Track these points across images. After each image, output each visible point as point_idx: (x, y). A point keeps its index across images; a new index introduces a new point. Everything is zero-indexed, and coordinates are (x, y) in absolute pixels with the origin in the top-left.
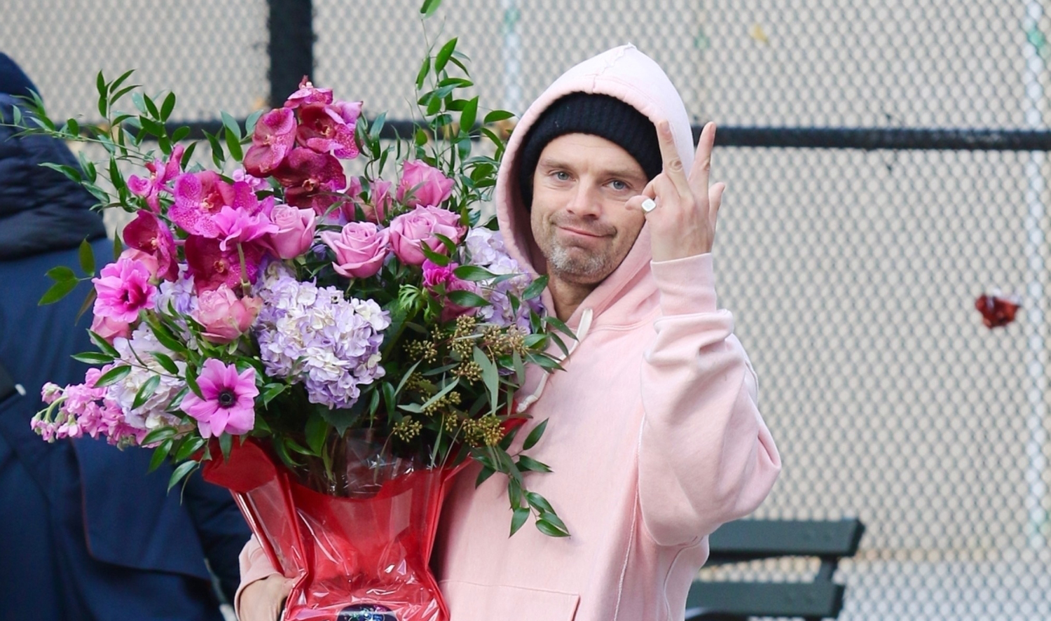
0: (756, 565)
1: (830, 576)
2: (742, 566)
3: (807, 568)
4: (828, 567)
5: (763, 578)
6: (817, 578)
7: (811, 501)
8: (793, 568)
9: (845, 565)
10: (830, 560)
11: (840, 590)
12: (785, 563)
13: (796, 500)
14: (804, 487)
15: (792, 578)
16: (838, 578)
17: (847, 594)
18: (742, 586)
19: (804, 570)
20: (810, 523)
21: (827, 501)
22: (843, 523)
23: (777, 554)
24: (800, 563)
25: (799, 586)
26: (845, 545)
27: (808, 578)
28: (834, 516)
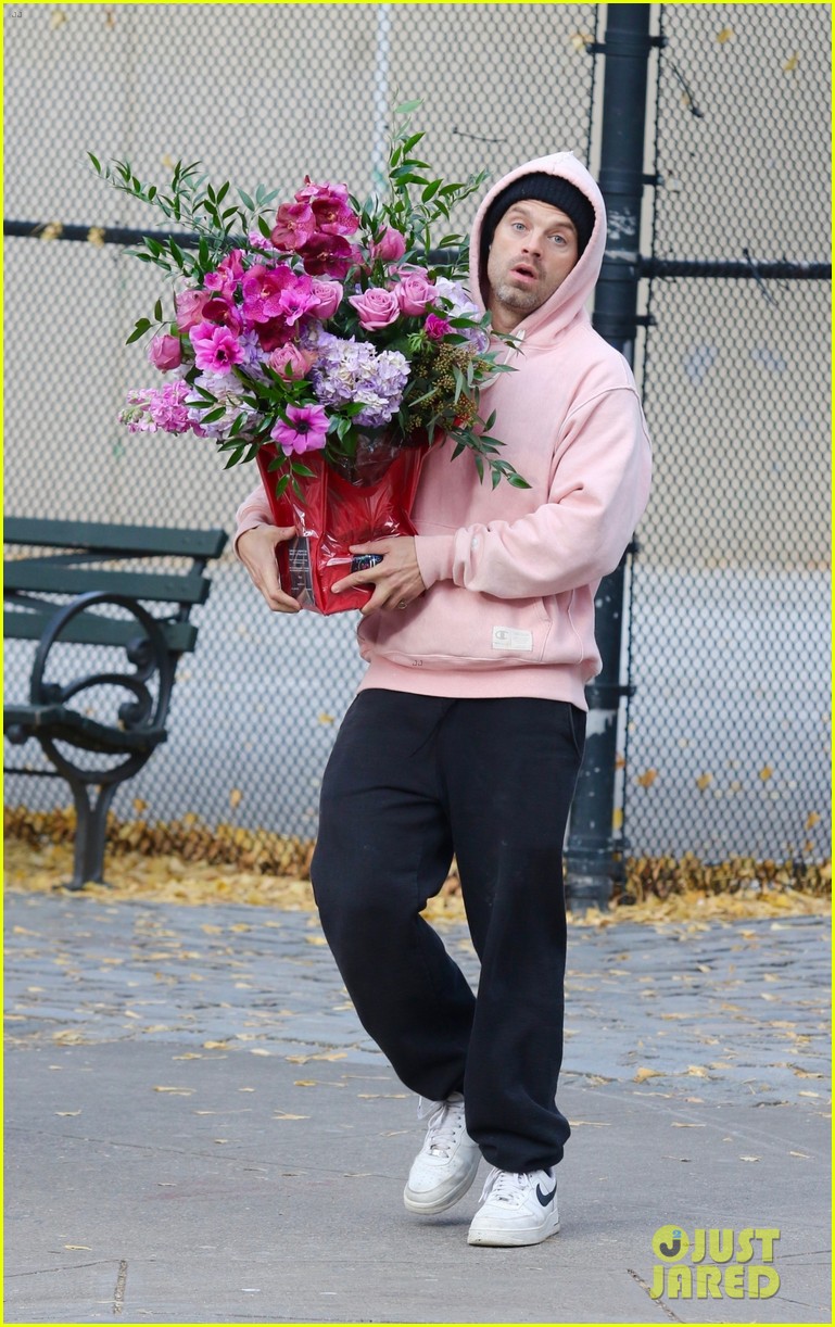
0: (145, 561)
1: (201, 572)
2: (135, 561)
3: (183, 565)
4: (199, 565)
5: (150, 571)
6: (190, 573)
7: (189, 515)
8: (172, 565)
9: (212, 564)
10: (201, 560)
11: (207, 583)
12: (167, 560)
13: (177, 514)
14: (184, 504)
15: (172, 572)
16: (206, 574)
17: (212, 586)
18: (133, 576)
19: (181, 567)
20: (187, 532)
21: (201, 515)
22: (212, 532)
23: (162, 554)
24: (178, 561)
25: (176, 578)
26: (212, 550)
27: (183, 573)
28: (206, 527)
